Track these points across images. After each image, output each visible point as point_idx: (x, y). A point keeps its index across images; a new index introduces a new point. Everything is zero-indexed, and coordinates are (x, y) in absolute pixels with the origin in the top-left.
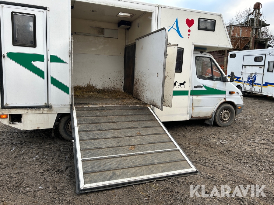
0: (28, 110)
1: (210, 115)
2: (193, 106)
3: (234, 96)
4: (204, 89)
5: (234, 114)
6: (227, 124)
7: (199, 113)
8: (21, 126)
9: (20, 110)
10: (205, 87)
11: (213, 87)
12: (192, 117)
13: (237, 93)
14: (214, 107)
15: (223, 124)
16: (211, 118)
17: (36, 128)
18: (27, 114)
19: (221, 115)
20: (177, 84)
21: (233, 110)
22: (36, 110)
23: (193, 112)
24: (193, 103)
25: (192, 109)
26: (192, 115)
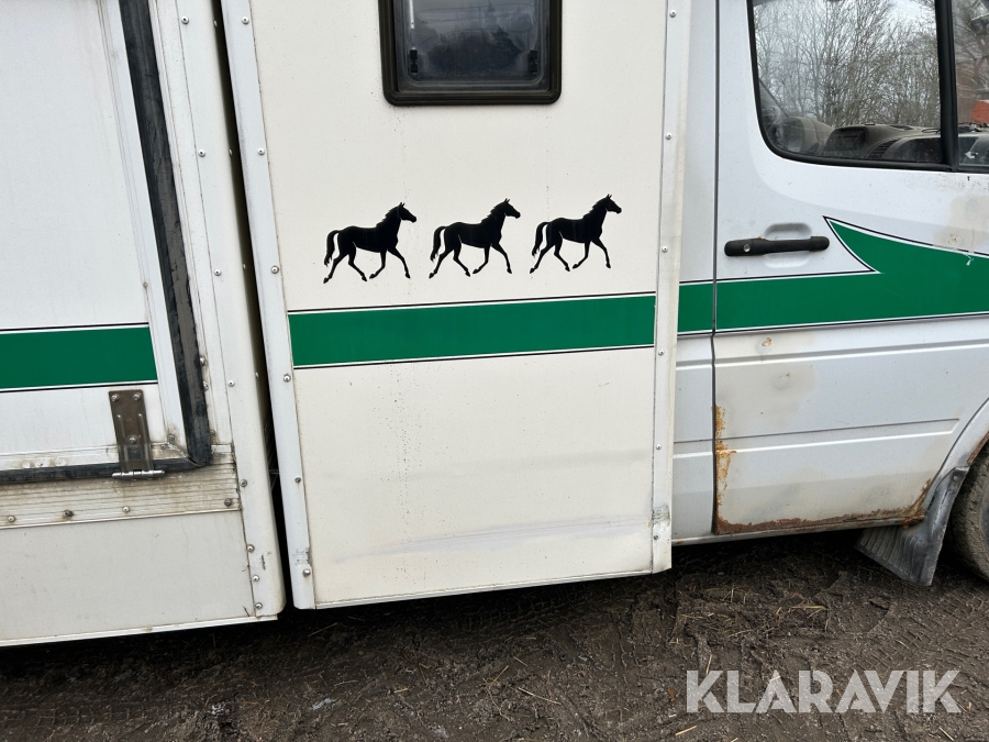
1: (903, 497)
2: (723, 434)
7: (792, 489)
12: (716, 523)
14: (950, 432)
16: (913, 524)
20: (518, 236)
23: (721, 487)
24: (721, 411)
25: (715, 458)
26: (720, 508)
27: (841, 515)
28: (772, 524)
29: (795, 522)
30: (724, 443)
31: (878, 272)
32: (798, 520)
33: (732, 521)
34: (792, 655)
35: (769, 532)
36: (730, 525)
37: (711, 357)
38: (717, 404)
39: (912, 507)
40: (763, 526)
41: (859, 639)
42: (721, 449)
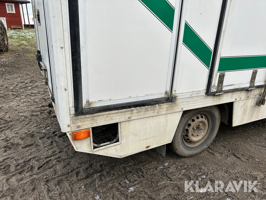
0: (132, 110)
8: (116, 150)
9: (117, 113)
17: (143, 149)
18: (129, 120)
22: (147, 110)
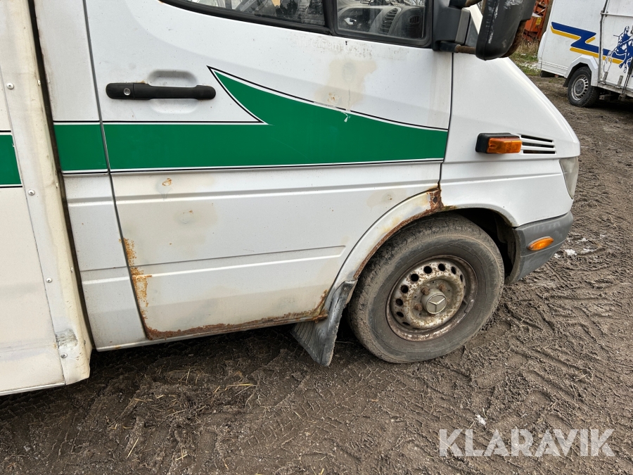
1: (307, 303)
2: (136, 262)
3: (515, 168)
4: (225, 110)
5: (493, 286)
6: (433, 351)
10: (242, 93)
11: (332, 93)
12: (148, 333)
13: (542, 147)
14: (339, 256)
15: (409, 350)
16: (321, 320)
19: (399, 295)
21: (491, 264)
23: (142, 305)
24: (129, 242)
25: (133, 282)
26: (146, 321)
27: (260, 319)
28: (200, 329)
29: (220, 326)
30: (139, 269)
31: (265, 124)
32: (222, 324)
33: (161, 329)
34: (208, 431)
35: (199, 334)
36: (160, 333)
37: (111, 195)
38: (124, 236)
39: (315, 310)
40: (192, 331)
41: (267, 412)
42: (137, 274)
